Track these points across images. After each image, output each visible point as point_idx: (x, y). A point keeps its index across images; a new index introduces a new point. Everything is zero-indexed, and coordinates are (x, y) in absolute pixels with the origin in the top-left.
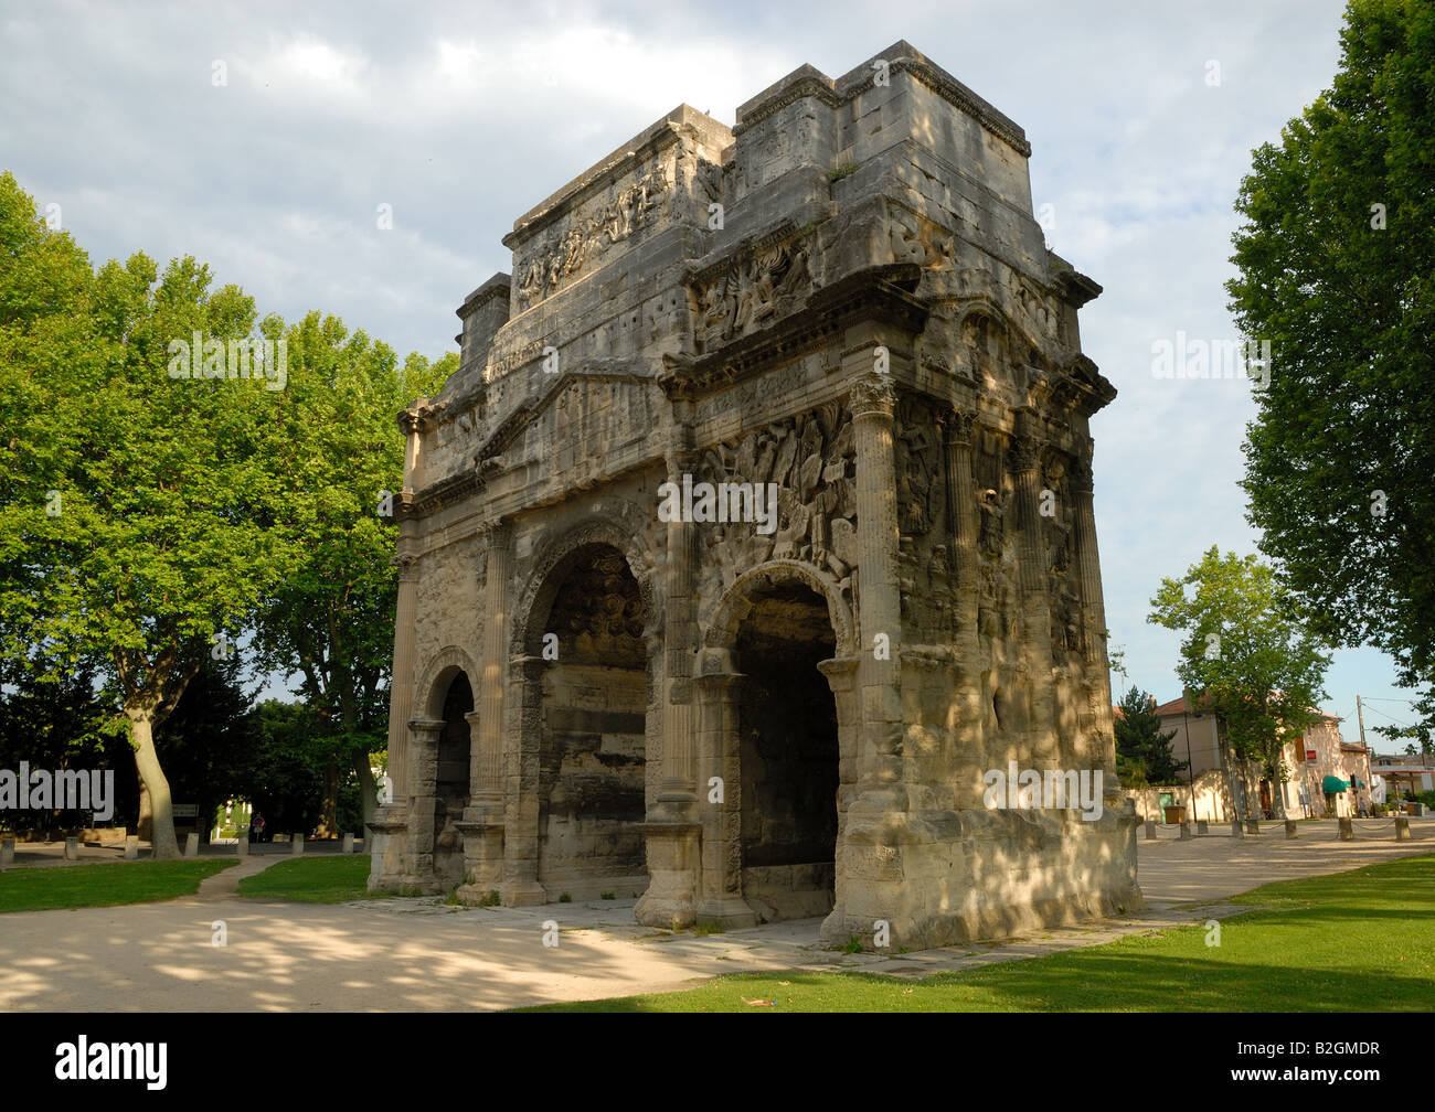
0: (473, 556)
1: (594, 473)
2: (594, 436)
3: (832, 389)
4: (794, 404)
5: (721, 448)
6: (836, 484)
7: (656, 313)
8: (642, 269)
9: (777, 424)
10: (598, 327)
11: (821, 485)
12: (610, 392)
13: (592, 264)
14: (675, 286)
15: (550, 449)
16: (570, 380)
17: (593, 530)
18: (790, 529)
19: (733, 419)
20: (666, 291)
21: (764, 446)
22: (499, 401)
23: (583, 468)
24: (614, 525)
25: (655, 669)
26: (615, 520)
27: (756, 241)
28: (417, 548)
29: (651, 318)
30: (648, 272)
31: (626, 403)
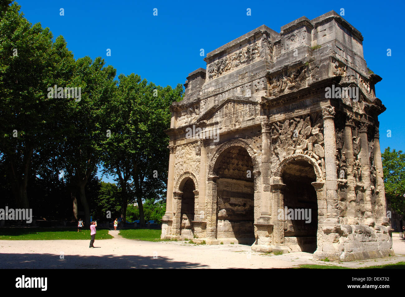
0: (194, 147)
1: (237, 127)
2: (237, 117)
3: (315, 109)
4: (303, 112)
5: (278, 123)
6: (316, 135)
7: (257, 84)
8: (252, 71)
9: (297, 117)
10: (238, 87)
11: (311, 135)
12: (242, 105)
13: (234, 68)
14: (263, 77)
15: (222, 119)
16: (229, 101)
17: (236, 142)
18: (301, 146)
19: (282, 115)
20: (261, 78)
21: (292, 123)
22: (204, 105)
23: (234, 125)
24: (243, 142)
25: (257, 181)
26: (243, 140)
27: (290, 66)
28: (175, 144)
29: (256, 85)
30: (254, 72)
31: (248, 108)
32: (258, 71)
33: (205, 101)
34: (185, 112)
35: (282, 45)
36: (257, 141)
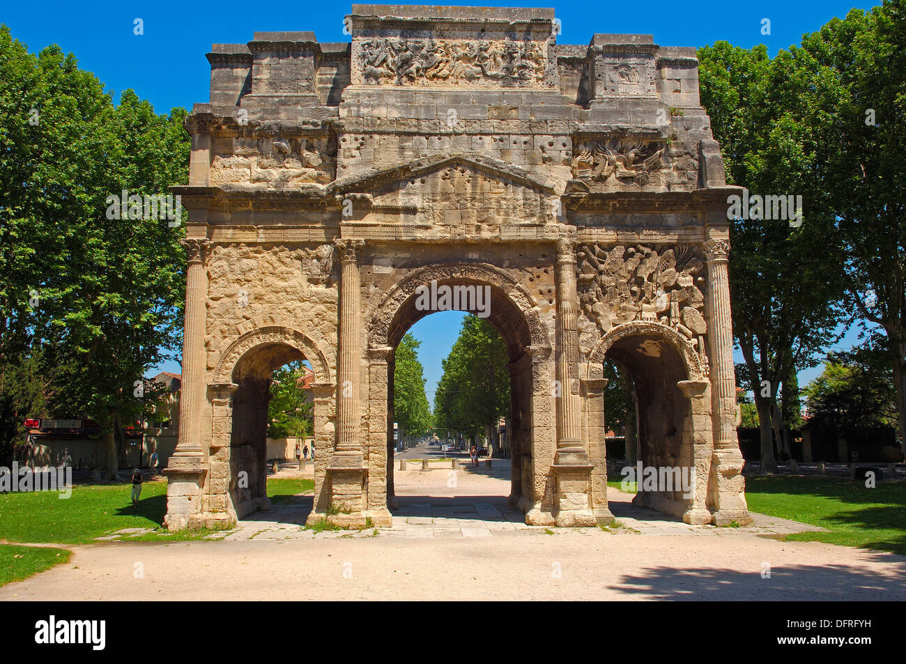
0: (299, 258)
1: (486, 234)
2: (487, 210)
3: (687, 237)
4: (659, 238)
5: (596, 247)
6: (687, 288)
7: (547, 146)
8: (532, 111)
9: (644, 245)
10: (486, 134)
11: (677, 286)
12: (501, 184)
13: (460, 81)
14: (566, 135)
15: (431, 205)
16: (456, 162)
17: (473, 271)
18: (652, 306)
19: (611, 233)
20: (558, 135)
21: (632, 255)
22: (358, 149)
23: (473, 229)
24: (496, 273)
25: (541, 370)
26: (497, 269)
27: (631, 133)
28: (210, 236)
29: (542, 148)
30: (539, 116)
31: (520, 196)
32: (549, 117)
33: (363, 139)
34: (250, 146)
35: (599, 76)
36: (538, 277)
